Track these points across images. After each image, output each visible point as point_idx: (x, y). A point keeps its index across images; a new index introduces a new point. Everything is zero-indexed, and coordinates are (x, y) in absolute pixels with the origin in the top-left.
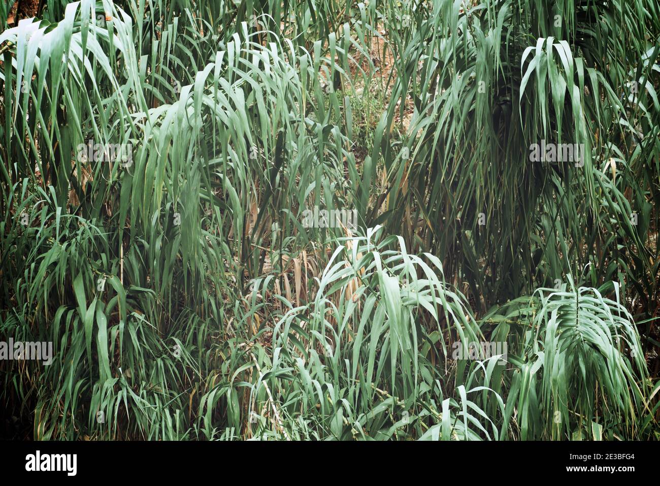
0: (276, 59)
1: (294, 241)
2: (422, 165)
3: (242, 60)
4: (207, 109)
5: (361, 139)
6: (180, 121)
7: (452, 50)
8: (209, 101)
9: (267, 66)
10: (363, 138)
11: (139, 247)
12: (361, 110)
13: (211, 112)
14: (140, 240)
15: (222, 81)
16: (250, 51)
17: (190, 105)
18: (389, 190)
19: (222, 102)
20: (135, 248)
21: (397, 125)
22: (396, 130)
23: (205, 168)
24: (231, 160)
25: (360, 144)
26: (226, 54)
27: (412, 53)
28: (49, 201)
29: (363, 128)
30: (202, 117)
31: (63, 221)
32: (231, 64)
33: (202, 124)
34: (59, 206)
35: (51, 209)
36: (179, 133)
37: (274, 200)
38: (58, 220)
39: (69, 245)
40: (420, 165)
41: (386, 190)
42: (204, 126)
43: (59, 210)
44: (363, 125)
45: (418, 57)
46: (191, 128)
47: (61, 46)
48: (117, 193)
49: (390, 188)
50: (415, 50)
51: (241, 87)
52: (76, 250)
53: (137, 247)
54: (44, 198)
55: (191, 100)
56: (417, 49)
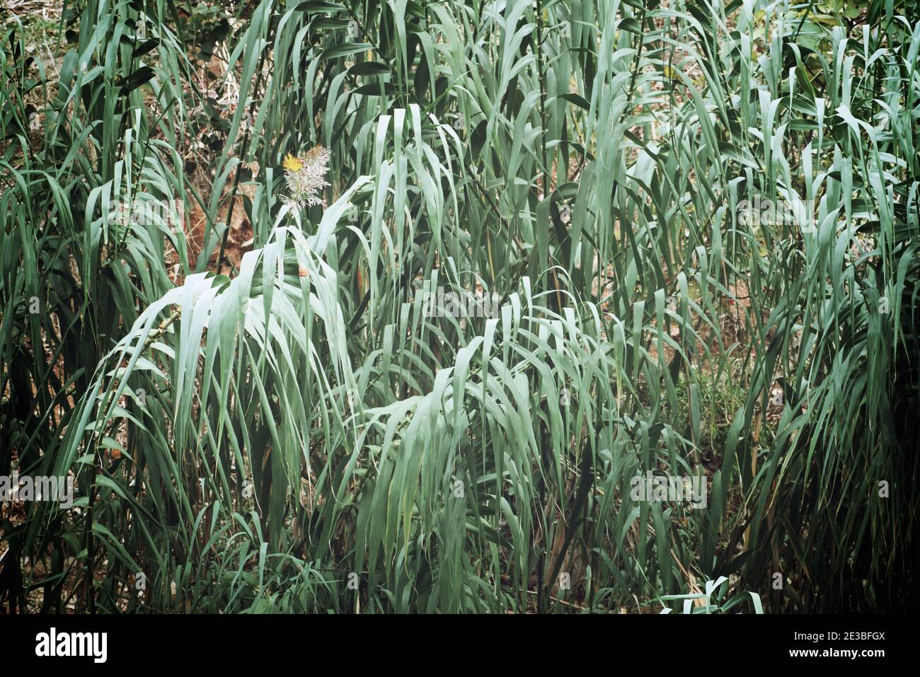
0: (574, 331)
1: (610, 594)
2: (795, 485)
3: (522, 331)
4: (472, 403)
5: (719, 446)
6: (433, 420)
7: (833, 316)
8: (476, 391)
9: (560, 341)
10: (723, 444)
11: (381, 600)
12: (720, 404)
13: (480, 407)
14: (383, 590)
15: (496, 362)
16: (535, 319)
17: (449, 397)
18: (749, 519)
19: (497, 394)
20: (375, 602)
21: (771, 426)
22: (770, 433)
23: (472, 488)
24: (508, 477)
25: (718, 452)
26: (500, 324)
27: (780, 322)
28: (251, 534)
29: (721, 429)
30: (468, 413)
31: (272, 562)
32: (506, 337)
33: (467, 424)
34: (265, 541)
35: (254, 546)
36: (432, 437)
37: (586, 533)
38: (262, 561)
39: (281, 597)
40: (792, 484)
41: (745, 521)
42: (470, 427)
43: (264, 546)
44: (722, 425)
45: (789, 325)
46: (450, 430)
47: (235, 313)
48: (354, 522)
49: (751, 518)
50: (784, 317)
51: (524, 371)
52: (289, 604)
53: (378, 600)
54: (244, 529)
55: (450, 390)
56: (787, 315)
